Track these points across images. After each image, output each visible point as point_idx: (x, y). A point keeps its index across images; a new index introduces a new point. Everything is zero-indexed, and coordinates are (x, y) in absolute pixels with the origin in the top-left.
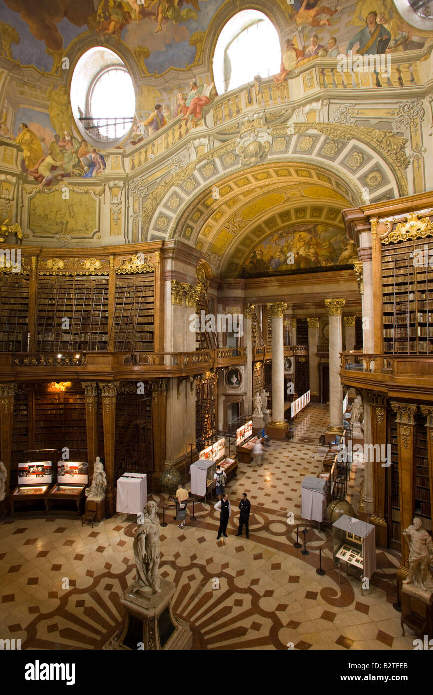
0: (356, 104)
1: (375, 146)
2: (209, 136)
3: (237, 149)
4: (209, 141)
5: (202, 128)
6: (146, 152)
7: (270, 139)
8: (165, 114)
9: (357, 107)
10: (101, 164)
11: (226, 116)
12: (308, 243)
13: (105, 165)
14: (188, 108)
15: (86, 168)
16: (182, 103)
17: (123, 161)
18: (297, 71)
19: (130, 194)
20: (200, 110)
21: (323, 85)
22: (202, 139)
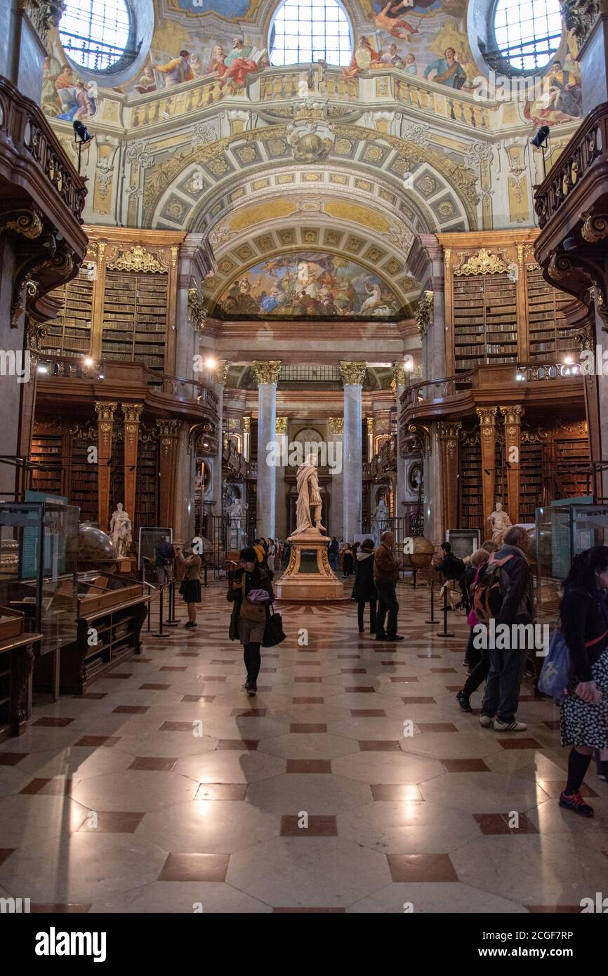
0: (429, 128)
1: (448, 175)
2: (251, 111)
3: (289, 138)
4: (250, 117)
5: (241, 98)
6: (158, 107)
7: (332, 137)
8: (193, 66)
9: (430, 131)
10: (88, 106)
11: (277, 94)
12: (318, 280)
13: (94, 109)
14: (227, 68)
15: (64, 106)
16: (219, 59)
17: (122, 111)
18: (370, 72)
19: (127, 159)
20: (243, 75)
21: (397, 96)
22: (240, 112)
